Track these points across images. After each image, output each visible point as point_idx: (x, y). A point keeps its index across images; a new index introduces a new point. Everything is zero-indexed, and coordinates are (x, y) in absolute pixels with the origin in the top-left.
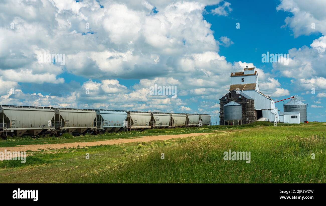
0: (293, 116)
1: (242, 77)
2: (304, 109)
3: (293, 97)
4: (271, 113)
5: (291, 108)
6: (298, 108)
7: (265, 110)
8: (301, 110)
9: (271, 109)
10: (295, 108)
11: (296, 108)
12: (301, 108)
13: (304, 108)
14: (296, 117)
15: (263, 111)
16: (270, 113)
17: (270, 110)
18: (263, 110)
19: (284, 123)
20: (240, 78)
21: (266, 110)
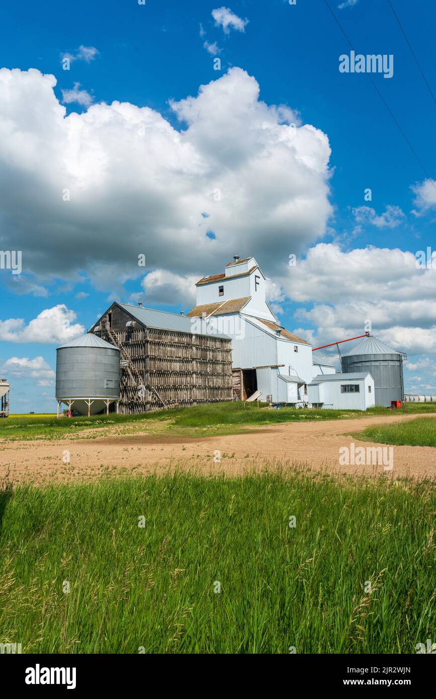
0: (348, 386)
1: (220, 284)
2: (394, 366)
3: (366, 336)
4: (280, 376)
5: (355, 363)
6: (373, 363)
7: (263, 370)
8: (381, 367)
9: (279, 364)
10: (364, 364)
11: (368, 364)
12: (383, 363)
13: (391, 363)
14: (356, 388)
15: (258, 371)
16: (276, 376)
17: (276, 367)
18: (259, 368)
19: (323, 407)
20: (216, 286)
21: (266, 369)
